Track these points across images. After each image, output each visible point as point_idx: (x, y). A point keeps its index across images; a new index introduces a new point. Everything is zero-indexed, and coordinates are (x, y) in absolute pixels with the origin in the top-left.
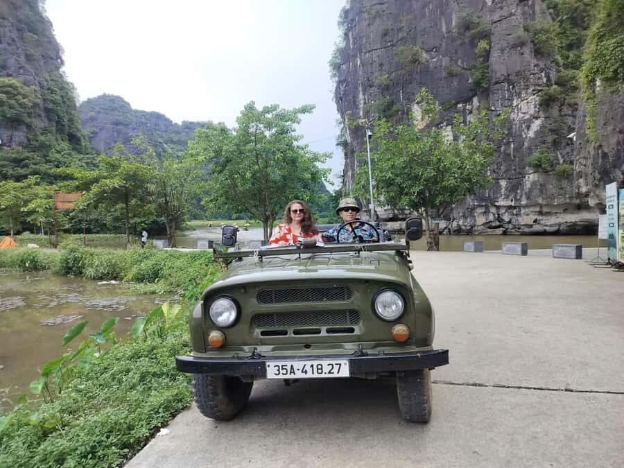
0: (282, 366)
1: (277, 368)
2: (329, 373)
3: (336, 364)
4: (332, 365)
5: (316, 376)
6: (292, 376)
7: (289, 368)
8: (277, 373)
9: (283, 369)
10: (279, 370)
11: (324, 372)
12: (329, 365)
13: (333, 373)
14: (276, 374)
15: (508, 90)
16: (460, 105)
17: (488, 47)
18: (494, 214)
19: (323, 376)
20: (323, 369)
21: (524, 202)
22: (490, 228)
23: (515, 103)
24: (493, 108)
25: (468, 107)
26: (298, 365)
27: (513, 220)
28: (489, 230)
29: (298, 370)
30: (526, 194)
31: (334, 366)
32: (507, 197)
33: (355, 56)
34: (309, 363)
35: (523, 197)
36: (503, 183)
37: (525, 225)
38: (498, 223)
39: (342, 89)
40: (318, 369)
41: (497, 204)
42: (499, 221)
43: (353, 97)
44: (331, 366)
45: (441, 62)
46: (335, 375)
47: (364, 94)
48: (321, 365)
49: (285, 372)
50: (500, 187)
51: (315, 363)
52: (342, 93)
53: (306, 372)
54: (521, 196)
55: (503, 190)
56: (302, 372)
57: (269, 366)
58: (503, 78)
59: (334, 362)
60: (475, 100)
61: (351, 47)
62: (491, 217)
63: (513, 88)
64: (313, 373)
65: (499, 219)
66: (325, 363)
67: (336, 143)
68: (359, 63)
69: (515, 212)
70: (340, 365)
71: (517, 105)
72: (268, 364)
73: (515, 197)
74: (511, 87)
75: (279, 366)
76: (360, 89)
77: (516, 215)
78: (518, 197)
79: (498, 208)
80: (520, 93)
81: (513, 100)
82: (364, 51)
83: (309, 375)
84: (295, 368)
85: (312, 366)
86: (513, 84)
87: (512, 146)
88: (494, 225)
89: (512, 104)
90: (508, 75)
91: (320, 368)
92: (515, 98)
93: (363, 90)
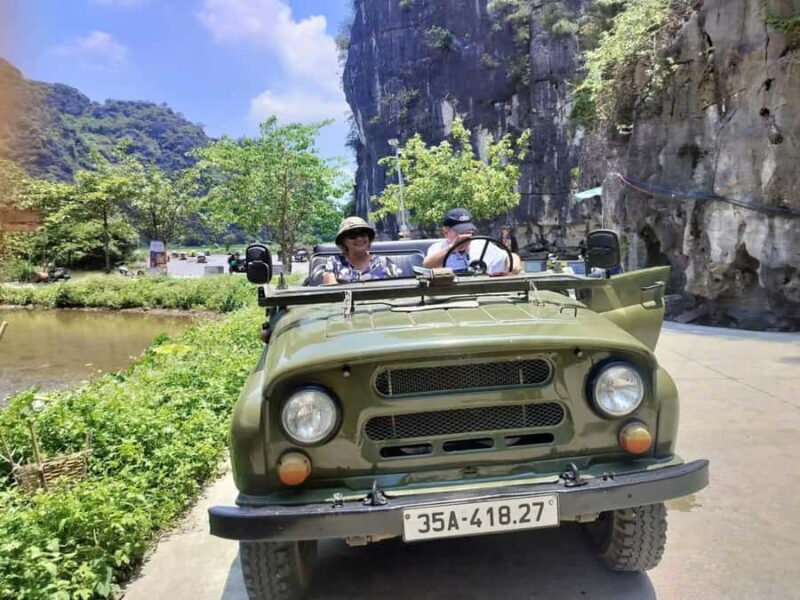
0: (434, 515)
1: (424, 519)
2: (523, 520)
3: (535, 504)
4: (528, 506)
5: (498, 528)
6: (454, 532)
7: (446, 518)
8: (424, 527)
9: (435, 520)
10: (427, 523)
11: (512, 520)
12: (521, 506)
13: (528, 521)
14: (421, 531)
15: (551, 89)
16: (497, 105)
17: (527, 36)
18: (537, 236)
19: (510, 527)
20: (511, 515)
21: (569, 221)
22: (532, 251)
23: (559, 106)
24: (534, 110)
25: (507, 107)
26: (464, 511)
27: (559, 242)
28: (532, 254)
29: (465, 519)
30: (571, 211)
31: (531, 506)
32: (550, 215)
33: (369, 35)
34: (484, 507)
35: (569, 215)
36: (547, 199)
37: (571, 248)
38: (541, 246)
39: (353, 75)
40: (501, 516)
41: (540, 223)
42: (543, 244)
43: (368, 87)
44: (525, 509)
45: (475, 51)
46: (533, 524)
47: (382, 84)
48: (508, 508)
49: (438, 525)
50: (542, 203)
51: (496, 505)
52: (353, 81)
53: (479, 523)
54: (566, 214)
55: (546, 207)
56: (472, 523)
57: (408, 517)
58: (544, 75)
59: (529, 501)
60: (515, 99)
61: (364, 22)
62: (534, 239)
63: (557, 87)
64: (492, 524)
65: (543, 241)
66: (513, 504)
67: (345, 142)
68: (374, 43)
69: (559, 232)
70: (542, 504)
71: (561, 108)
72: (405, 512)
73: (560, 216)
74: (554, 86)
75: (427, 516)
76: (377, 76)
77: (561, 236)
78: (563, 216)
79: (541, 227)
80: (564, 95)
81: (556, 101)
82: (380, 29)
83: (485, 528)
84: (459, 517)
85: (490, 511)
86: (556, 83)
87: (556, 155)
88: (536, 247)
89: (555, 106)
90: (551, 72)
91: (505, 514)
92: (558, 99)
93: (380, 79)
